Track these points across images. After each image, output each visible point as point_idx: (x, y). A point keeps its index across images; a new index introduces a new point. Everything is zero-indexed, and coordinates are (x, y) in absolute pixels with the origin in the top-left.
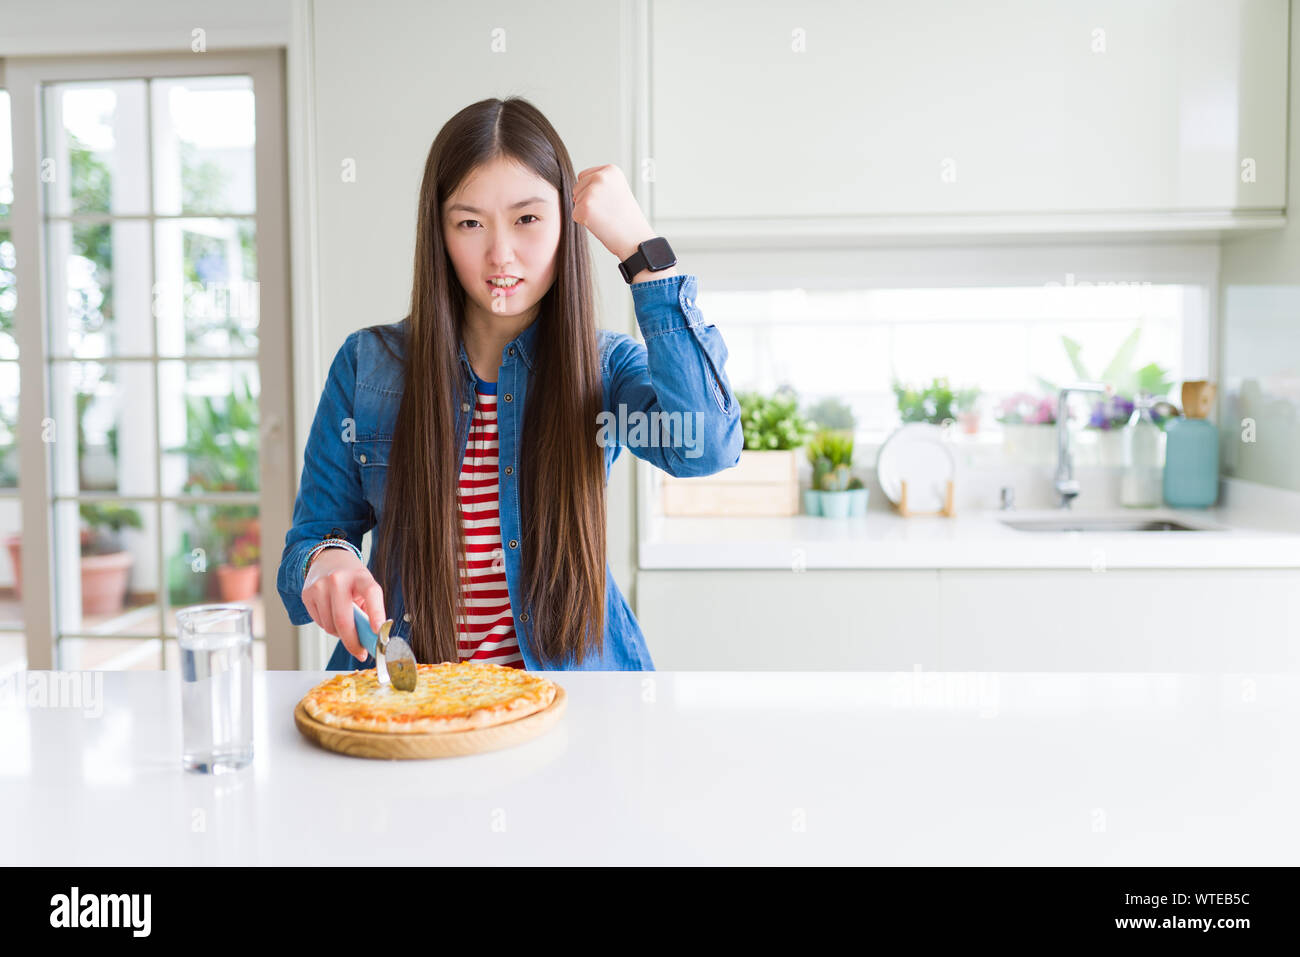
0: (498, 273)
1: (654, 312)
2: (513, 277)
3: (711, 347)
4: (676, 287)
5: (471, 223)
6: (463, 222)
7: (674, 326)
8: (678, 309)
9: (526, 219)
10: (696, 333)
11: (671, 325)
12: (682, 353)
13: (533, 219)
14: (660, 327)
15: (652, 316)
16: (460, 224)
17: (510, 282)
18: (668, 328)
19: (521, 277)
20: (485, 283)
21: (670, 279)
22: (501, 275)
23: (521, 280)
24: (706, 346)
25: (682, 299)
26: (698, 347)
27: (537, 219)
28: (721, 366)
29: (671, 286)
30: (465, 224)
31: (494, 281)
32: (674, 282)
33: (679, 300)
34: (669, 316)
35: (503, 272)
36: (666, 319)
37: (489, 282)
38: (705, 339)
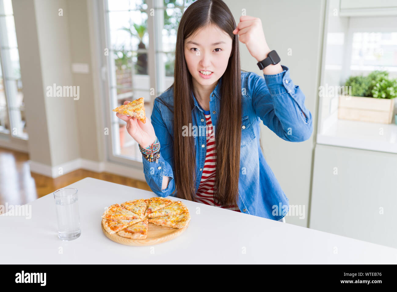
0: (204, 69)
1: (273, 87)
2: (209, 71)
3: (298, 99)
4: (281, 77)
5: (195, 49)
6: (193, 48)
7: (281, 92)
8: (282, 85)
9: (217, 50)
10: (291, 95)
11: (280, 92)
12: (286, 103)
13: (220, 50)
14: (276, 93)
15: (272, 89)
16: (192, 49)
17: (208, 73)
18: (279, 93)
19: (212, 71)
20: (198, 72)
21: (278, 75)
22: (205, 70)
23: (212, 72)
24: (296, 99)
25: (284, 82)
26: (293, 99)
27: (221, 50)
28: (303, 106)
29: (279, 77)
30: (193, 49)
31: (202, 72)
32: (280, 75)
33: (282, 82)
34: (279, 89)
35: (206, 69)
36: (277, 90)
37: (200, 72)
38: (295, 97)
